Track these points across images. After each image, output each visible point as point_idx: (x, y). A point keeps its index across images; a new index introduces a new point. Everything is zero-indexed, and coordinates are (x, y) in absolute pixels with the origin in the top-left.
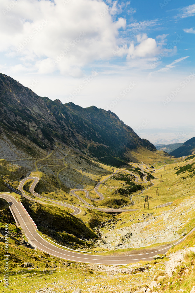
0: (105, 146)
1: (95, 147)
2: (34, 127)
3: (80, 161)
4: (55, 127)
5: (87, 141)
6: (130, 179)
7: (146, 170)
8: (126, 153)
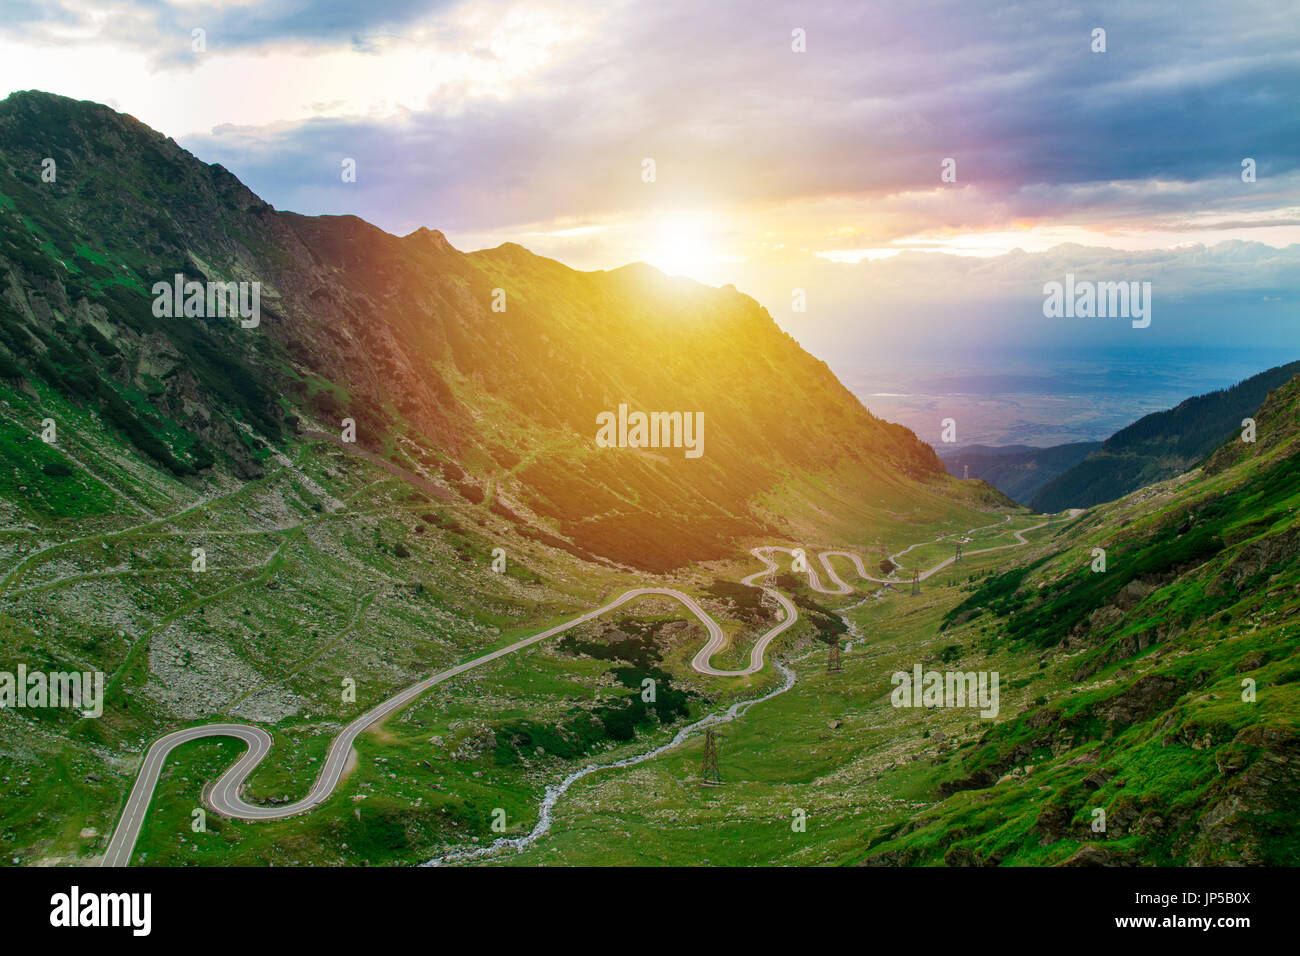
1: (572, 461)
2: (162, 356)
3: (412, 539)
4: (334, 361)
6: (658, 648)
7: (837, 587)
8: (775, 494)
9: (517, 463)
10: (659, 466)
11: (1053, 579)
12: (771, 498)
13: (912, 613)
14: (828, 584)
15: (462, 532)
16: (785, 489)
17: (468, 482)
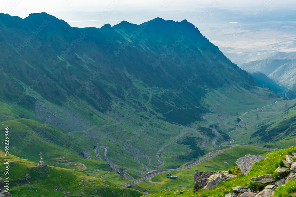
1: (159, 96)
2: (90, 86)
3: (141, 121)
5: (148, 88)
6: (195, 143)
7: (226, 127)
8: (206, 97)
9: (149, 98)
11: (271, 129)
12: (205, 99)
13: (245, 134)
14: (224, 126)
15: (148, 119)
16: (208, 96)
17: (143, 106)
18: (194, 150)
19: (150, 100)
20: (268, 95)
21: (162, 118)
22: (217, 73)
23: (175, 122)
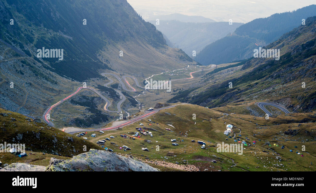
0: (65, 36)
1: (46, 39)
3: (22, 69)
5: (33, 27)
6: (95, 104)
7: (132, 89)
8: (104, 50)
9: (33, 40)
10: (70, 40)
11: (196, 95)
12: (103, 52)
13: (157, 100)
14: (128, 88)
15: (32, 67)
16: (107, 49)
17: (26, 49)
18: (93, 114)
19: (35, 43)
20: (179, 57)
21: (50, 68)
22: (119, 22)
23: (66, 76)
